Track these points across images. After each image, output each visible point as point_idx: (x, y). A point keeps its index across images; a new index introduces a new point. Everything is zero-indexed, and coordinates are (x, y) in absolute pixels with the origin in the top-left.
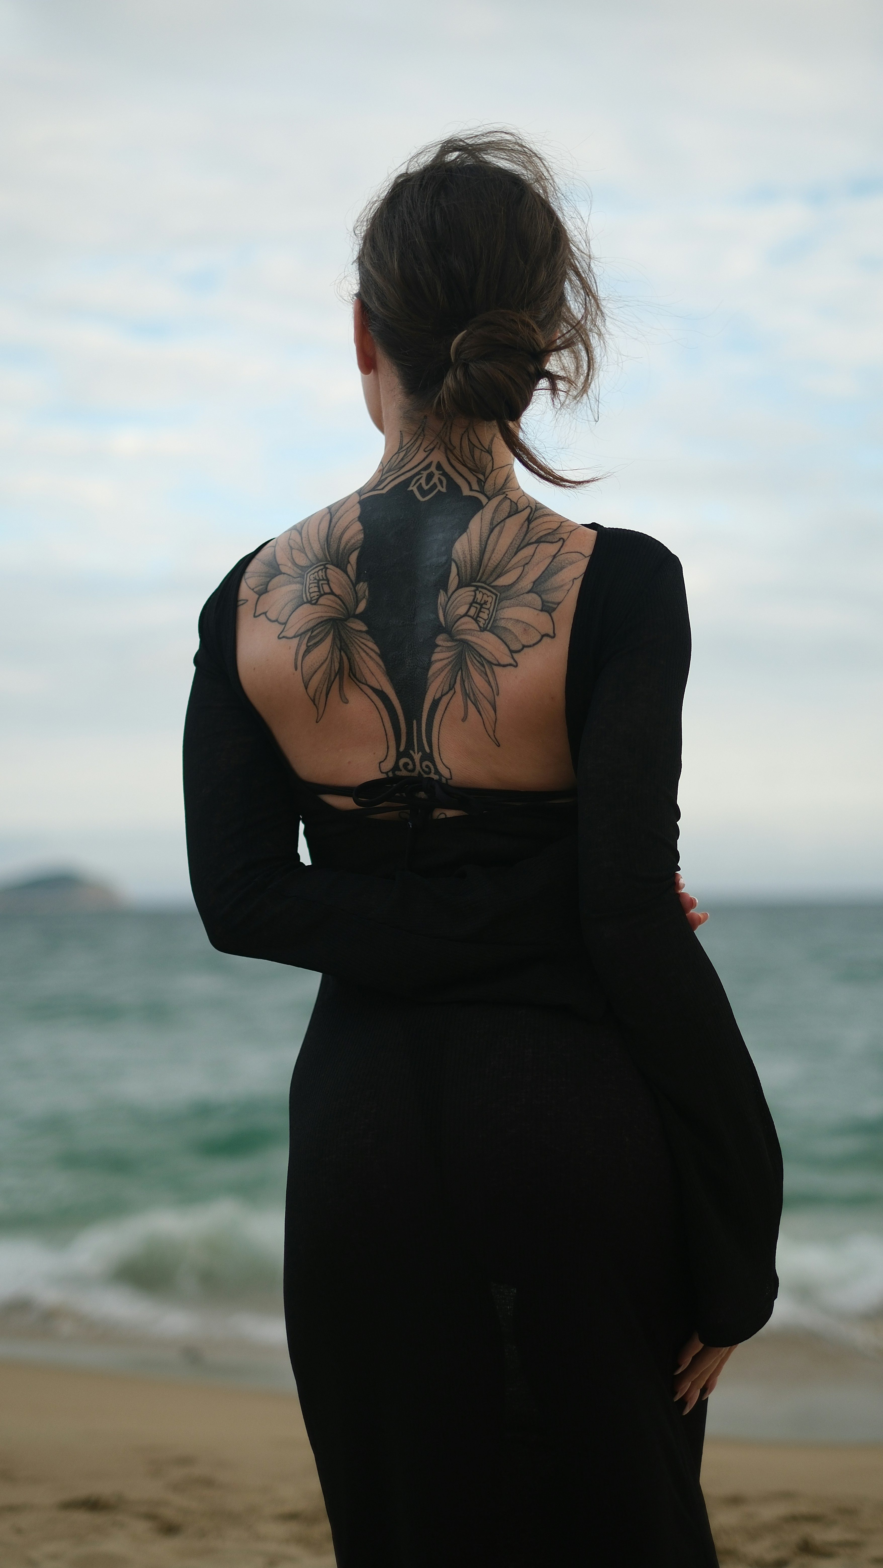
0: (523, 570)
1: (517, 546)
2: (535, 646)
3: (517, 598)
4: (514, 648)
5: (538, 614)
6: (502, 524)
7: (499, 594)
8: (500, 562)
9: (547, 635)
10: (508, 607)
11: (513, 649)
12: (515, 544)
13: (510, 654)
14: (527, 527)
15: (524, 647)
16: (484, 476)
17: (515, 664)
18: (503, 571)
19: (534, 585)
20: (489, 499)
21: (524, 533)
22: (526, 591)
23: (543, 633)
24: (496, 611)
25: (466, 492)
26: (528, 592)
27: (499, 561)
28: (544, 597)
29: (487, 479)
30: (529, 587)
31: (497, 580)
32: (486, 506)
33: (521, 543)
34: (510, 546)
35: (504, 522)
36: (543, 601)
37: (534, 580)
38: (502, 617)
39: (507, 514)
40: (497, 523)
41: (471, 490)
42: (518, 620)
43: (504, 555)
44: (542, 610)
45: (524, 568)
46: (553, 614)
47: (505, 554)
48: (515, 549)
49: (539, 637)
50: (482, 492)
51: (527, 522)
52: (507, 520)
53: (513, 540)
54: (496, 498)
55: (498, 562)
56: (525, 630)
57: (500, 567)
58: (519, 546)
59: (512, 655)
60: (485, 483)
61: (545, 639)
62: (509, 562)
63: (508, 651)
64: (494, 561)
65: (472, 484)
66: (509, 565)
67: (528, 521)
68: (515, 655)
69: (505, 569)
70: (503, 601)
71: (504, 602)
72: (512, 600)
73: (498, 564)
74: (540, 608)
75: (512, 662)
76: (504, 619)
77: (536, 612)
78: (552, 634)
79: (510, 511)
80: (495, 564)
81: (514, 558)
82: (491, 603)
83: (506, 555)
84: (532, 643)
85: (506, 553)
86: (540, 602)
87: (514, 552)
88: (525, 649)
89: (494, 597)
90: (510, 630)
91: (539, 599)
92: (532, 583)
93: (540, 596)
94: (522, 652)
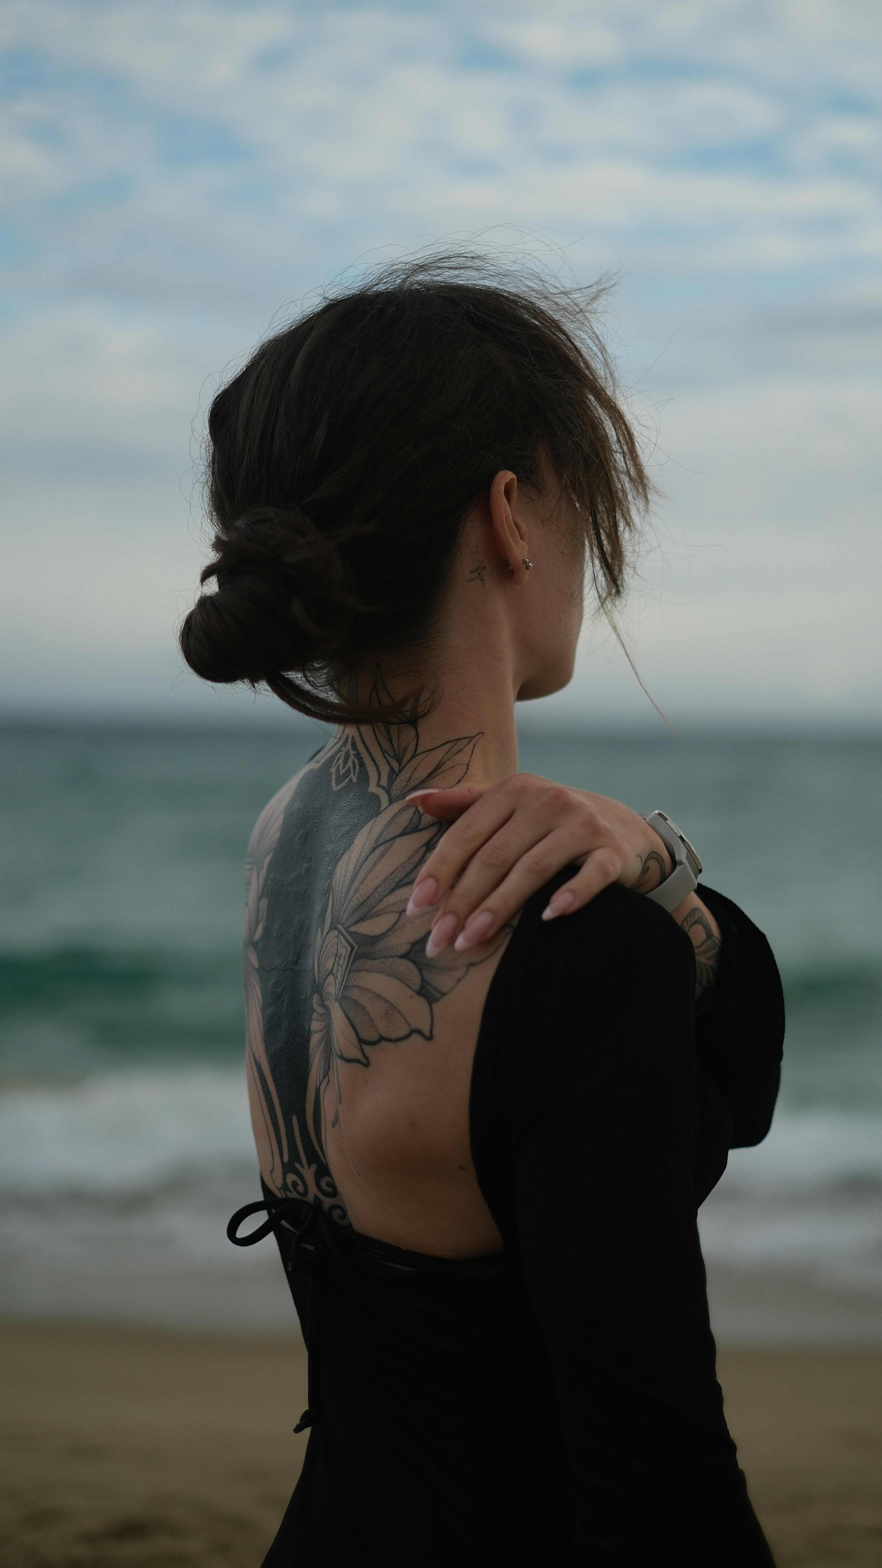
0: (398, 920)
1: (397, 880)
2: (399, 1043)
3: (383, 959)
4: (365, 1036)
5: (411, 997)
6: (389, 844)
7: (356, 947)
8: (368, 898)
9: (419, 1032)
10: (367, 971)
11: (364, 1038)
12: (396, 876)
13: (357, 1044)
14: (421, 856)
15: (382, 1039)
16: (400, 765)
17: (364, 1061)
18: (370, 913)
19: (412, 948)
20: (391, 802)
21: (415, 864)
22: (399, 954)
23: (414, 1027)
24: (349, 973)
25: (373, 788)
26: (402, 957)
27: (367, 895)
28: (426, 975)
29: (402, 770)
30: (405, 949)
31: (359, 924)
32: (383, 813)
33: (404, 877)
34: (387, 878)
35: (392, 841)
36: (423, 981)
37: (412, 940)
38: (355, 983)
39: (401, 830)
40: (383, 841)
41: (379, 785)
42: (378, 995)
43: (375, 890)
44: (419, 993)
45: (400, 917)
46: (435, 1006)
47: (377, 888)
48: (394, 884)
49: (405, 1031)
50: (388, 791)
51: (424, 849)
52: (398, 840)
53: (395, 870)
54: (399, 801)
55: (365, 898)
56: (387, 1013)
57: (366, 905)
58: (401, 881)
59: (361, 1046)
60: (397, 775)
61: (415, 1037)
62: (381, 901)
63: (356, 1039)
64: (361, 895)
65: (382, 776)
66: (380, 907)
67: (426, 848)
68: (366, 1048)
69: (373, 911)
70: (361, 958)
71: (362, 960)
72: (377, 961)
73: (365, 900)
74: (417, 988)
75: (359, 1056)
76: (358, 987)
77: (410, 992)
78: (427, 1032)
79: (407, 827)
80: (361, 900)
81: (388, 897)
82: (345, 957)
83: (378, 890)
84: (394, 1036)
85: (379, 886)
86: (418, 980)
87: (391, 887)
88: (383, 1043)
89: (349, 949)
90: (364, 1008)
91: (418, 974)
92: (410, 946)
93: (420, 970)
94: (378, 1047)
